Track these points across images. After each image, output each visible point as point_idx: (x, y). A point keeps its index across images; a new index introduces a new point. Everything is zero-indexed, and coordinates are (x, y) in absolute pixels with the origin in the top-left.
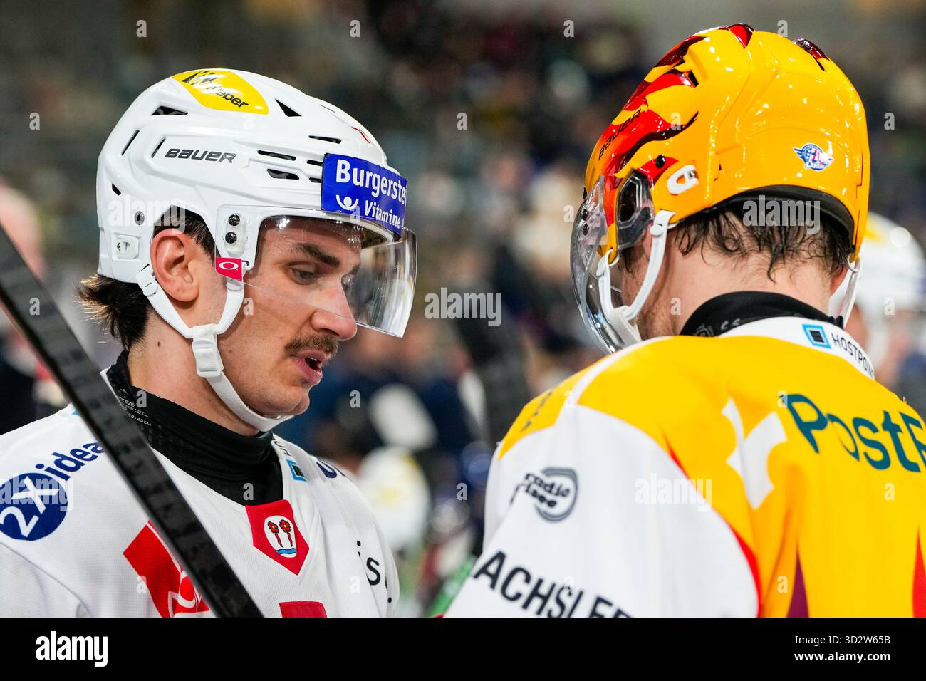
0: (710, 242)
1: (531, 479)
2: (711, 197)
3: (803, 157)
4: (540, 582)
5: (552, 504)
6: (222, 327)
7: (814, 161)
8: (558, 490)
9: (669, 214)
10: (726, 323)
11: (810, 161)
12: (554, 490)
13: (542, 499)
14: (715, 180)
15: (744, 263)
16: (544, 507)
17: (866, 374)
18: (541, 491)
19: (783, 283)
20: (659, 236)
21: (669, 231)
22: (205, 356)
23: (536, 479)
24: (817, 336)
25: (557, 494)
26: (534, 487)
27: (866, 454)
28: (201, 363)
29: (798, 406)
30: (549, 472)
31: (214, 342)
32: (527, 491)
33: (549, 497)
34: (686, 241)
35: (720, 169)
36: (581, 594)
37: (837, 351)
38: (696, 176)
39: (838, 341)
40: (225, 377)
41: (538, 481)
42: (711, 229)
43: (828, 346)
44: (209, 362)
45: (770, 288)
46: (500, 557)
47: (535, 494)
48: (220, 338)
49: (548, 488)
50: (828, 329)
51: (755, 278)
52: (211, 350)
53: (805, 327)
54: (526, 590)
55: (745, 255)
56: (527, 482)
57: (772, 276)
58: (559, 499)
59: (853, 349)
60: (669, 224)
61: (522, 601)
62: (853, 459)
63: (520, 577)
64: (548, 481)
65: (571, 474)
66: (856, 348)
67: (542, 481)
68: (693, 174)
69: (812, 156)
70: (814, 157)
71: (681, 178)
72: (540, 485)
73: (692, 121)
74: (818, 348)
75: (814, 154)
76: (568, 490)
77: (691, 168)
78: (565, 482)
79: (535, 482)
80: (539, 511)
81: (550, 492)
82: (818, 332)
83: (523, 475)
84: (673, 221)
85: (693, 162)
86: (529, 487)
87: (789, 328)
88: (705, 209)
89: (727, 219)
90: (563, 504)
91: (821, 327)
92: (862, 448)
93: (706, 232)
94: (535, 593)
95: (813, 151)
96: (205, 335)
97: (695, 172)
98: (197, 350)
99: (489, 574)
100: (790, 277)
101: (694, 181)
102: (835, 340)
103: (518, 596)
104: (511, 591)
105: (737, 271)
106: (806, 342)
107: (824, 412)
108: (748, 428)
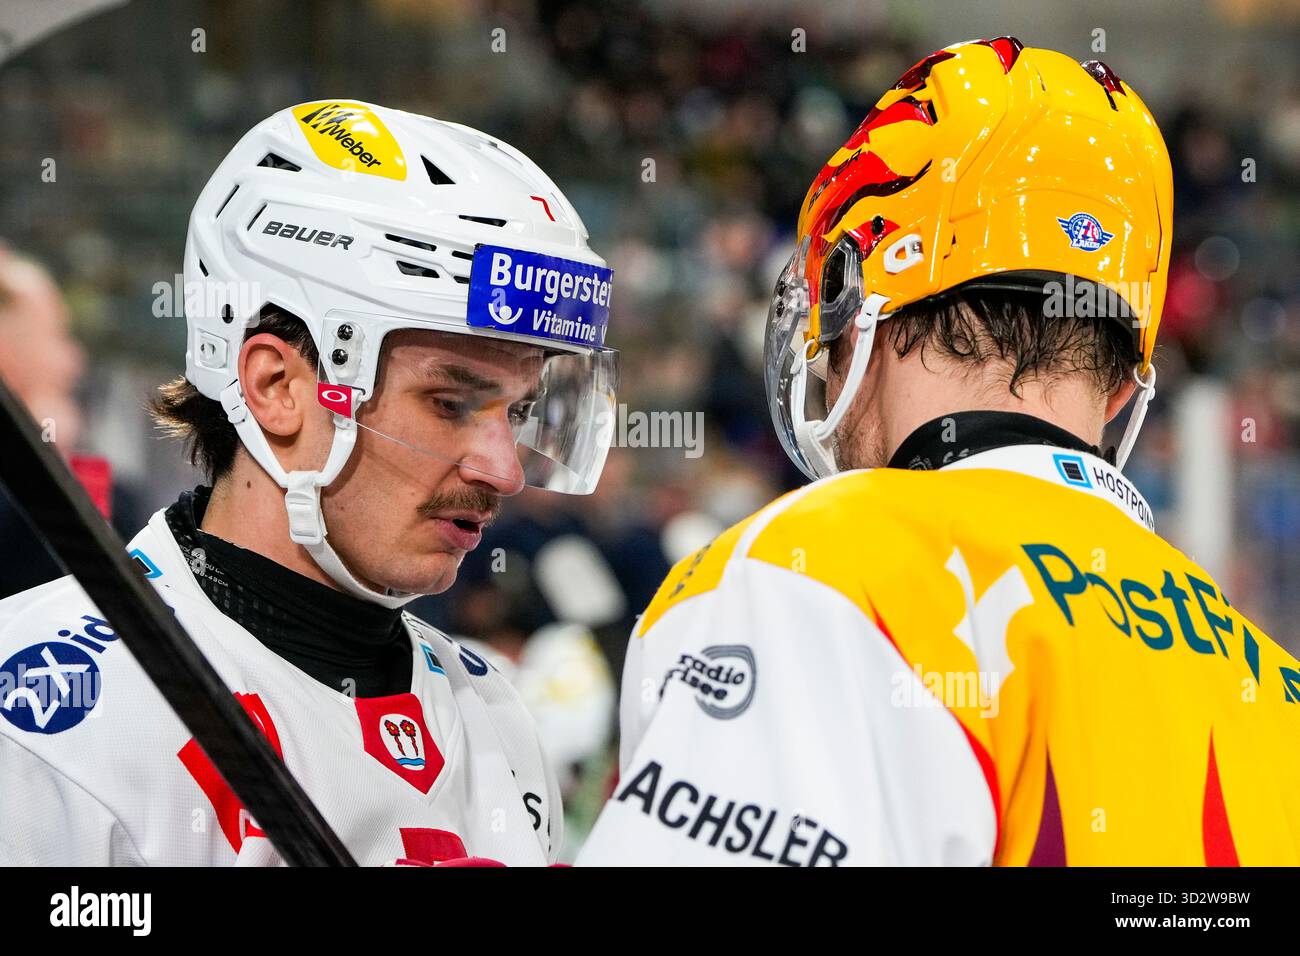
4: (712, 800)
6: (327, 476)
10: (950, 454)
17: (1143, 524)
22: (300, 515)
28: (296, 525)
29: (1048, 560)
31: (315, 497)
36: (773, 815)
40: (328, 546)
44: (306, 524)
46: (654, 769)
48: (325, 492)
52: (309, 508)
54: (693, 812)
59: (1124, 489)
61: (688, 826)
63: (683, 795)
94: (705, 815)
96: (303, 486)
98: (292, 506)
99: (639, 794)
103: (682, 820)
104: (672, 814)
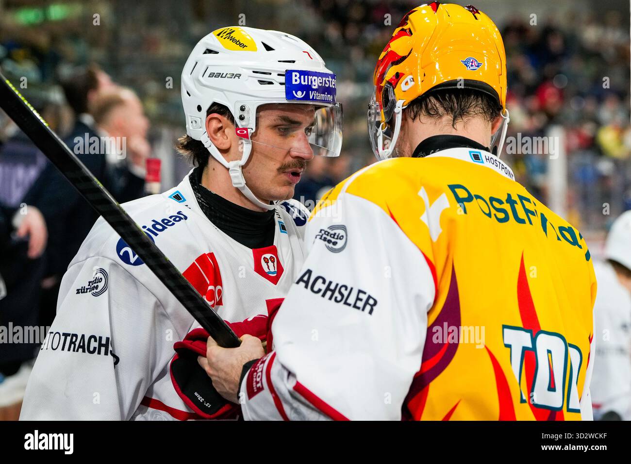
0: (423, 112)
1: (323, 232)
2: (421, 90)
3: (466, 65)
4: (330, 283)
5: (335, 243)
6: (243, 162)
7: (472, 66)
8: (338, 236)
9: (403, 101)
11: (470, 66)
12: (336, 237)
13: (329, 241)
14: (422, 81)
15: (440, 120)
16: (331, 245)
17: (507, 176)
18: (329, 238)
19: (460, 130)
20: (398, 113)
21: (404, 110)
22: (236, 177)
23: (325, 232)
24: (476, 157)
25: (337, 239)
26: (324, 236)
27: (495, 215)
28: (235, 181)
29: (458, 190)
30: (332, 227)
31: (240, 170)
32: (321, 238)
33: (333, 240)
34: (412, 113)
35: (425, 75)
36: (352, 289)
37: (487, 164)
38: (413, 81)
39: (489, 159)
40: (247, 187)
41: (327, 233)
42: (423, 106)
43: (483, 162)
44: (238, 179)
45: (454, 133)
46: (309, 272)
47: (325, 239)
48: (243, 167)
49: (332, 236)
50: (483, 154)
51: (446, 128)
52: (238, 174)
53: (470, 152)
54: (324, 287)
55: (441, 117)
56: (321, 234)
57: (455, 127)
58: (338, 241)
59: (498, 163)
60: (403, 106)
61: (322, 293)
62: (488, 218)
63: (320, 281)
64: (333, 232)
65: (343, 228)
66: (500, 163)
67: (329, 233)
68: (412, 80)
69: (471, 64)
70: (472, 64)
71: (407, 83)
72: (328, 235)
73: (410, 53)
74: (477, 163)
75: (472, 62)
76: (343, 236)
77: (411, 77)
78: (341, 232)
79: (325, 233)
80: (328, 248)
81: (334, 238)
82: (478, 155)
83: (319, 231)
84: (405, 104)
85: (411, 74)
86: (322, 236)
87: (462, 154)
88: (419, 96)
89: (430, 101)
90: (340, 243)
91: (480, 153)
92: (493, 211)
93: (421, 108)
94: (328, 289)
95: (471, 61)
96: (235, 166)
97: (413, 79)
98: (232, 174)
99: (304, 281)
100: (464, 126)
101: (413, 83)
102: (487, 159)
103: (319, 290)
104: (316, 288)
105: (437, 125)
106: (469, 159)
107: (473, 194)
108: (431, 202)
